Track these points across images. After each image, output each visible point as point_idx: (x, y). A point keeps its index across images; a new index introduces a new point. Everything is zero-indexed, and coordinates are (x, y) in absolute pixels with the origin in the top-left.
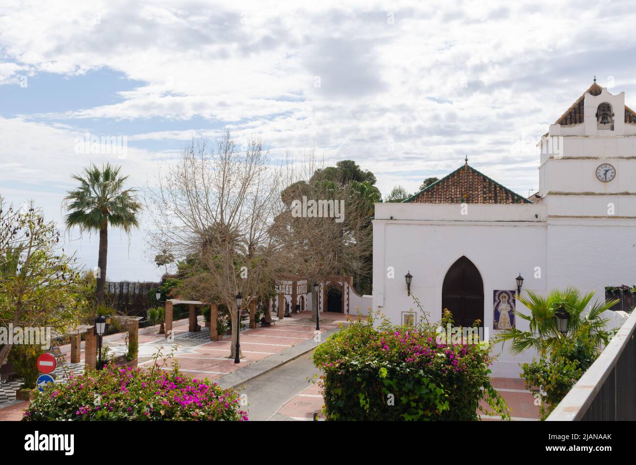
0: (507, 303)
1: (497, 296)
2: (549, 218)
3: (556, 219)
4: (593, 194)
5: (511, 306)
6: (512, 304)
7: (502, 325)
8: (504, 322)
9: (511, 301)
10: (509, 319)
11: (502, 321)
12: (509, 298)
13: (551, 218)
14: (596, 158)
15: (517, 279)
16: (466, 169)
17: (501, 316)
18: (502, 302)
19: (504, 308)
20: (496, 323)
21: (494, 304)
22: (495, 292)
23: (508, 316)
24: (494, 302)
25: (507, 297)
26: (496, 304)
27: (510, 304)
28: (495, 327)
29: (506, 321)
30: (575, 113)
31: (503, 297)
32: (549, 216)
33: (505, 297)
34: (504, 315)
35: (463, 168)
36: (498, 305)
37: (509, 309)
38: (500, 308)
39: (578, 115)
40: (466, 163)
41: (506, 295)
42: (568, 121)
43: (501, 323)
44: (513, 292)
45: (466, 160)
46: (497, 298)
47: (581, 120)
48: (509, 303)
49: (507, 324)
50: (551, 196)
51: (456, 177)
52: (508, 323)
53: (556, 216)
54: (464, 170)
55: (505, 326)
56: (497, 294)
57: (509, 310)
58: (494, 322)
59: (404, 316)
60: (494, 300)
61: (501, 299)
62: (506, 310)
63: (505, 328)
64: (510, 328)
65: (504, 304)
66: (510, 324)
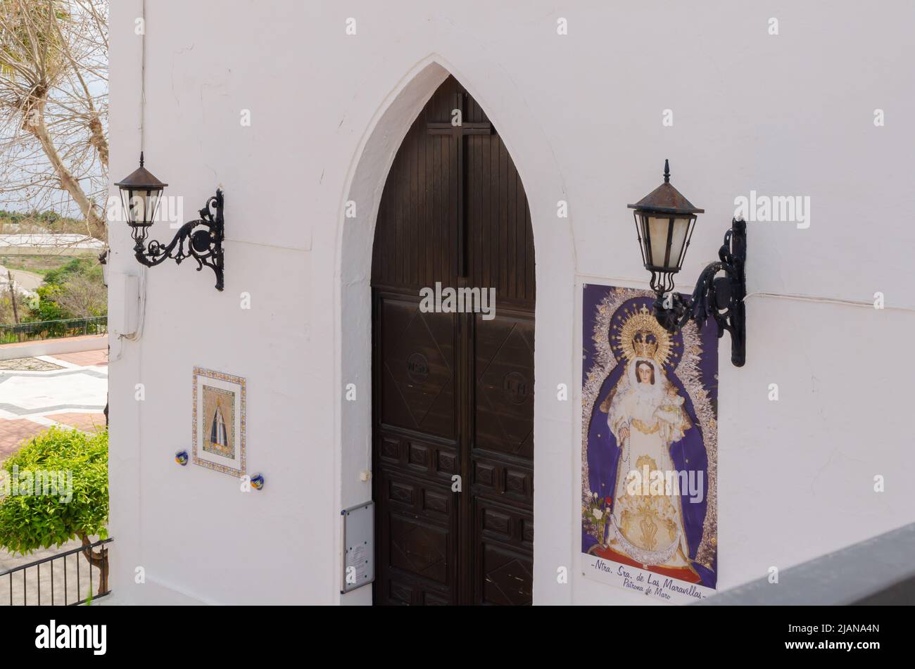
0: (661, 378)
1: (605, 330)
5: (688, 408)
6: (696, 391)
7: (635, 530)
8: (645, 513)
9: (687, 368)
10: (675, 498)
11: (637, 501)
12: (680, 351)
17: (629, 468)
18: (631, 369)
19: (645, 416)
20: (598, 514)
21: (585, 378)
22: (594, 295)
24: (587, 366)
25: (665, 343)
26: (598, 377)
27: (682, 392)
28: (593, 540)
29: (659, 506)
31: (638, 337)
33: (651, 338)
34: (647, 464)
37: (677, 427)
38: (620, 413)
41: (656, 325)
43: (625, 514)
46: (602, 342)
48: (675, 384)
49: (662, 535)
52: (671, 526)
55: (649, 542)
56: (605, 312)
57: (677, 435)
58: (590, 504)
59: (200, 391)
60: (590, 358)
61: (628, 352)
62: (657, 428)
63: (653, 559)
64: (680, 563)
65: (646, 384)
66: (681, 533)
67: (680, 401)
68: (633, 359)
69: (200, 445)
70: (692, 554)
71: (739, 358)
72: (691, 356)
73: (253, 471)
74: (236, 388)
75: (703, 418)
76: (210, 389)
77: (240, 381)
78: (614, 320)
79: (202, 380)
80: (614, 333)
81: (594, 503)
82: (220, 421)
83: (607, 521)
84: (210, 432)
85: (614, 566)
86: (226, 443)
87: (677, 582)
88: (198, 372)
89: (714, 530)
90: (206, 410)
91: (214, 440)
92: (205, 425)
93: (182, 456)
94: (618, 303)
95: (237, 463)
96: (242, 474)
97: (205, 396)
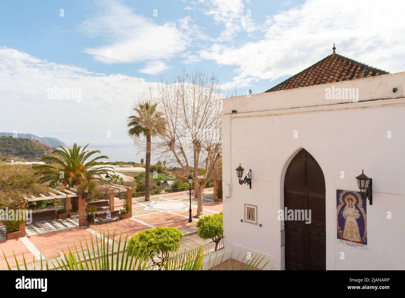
0: (354, 207)
1: (341, 198)
5: (360, 212)
6: (362, 209)
7: (349, 235)
8: (351, 232)
9: (360, 205)
10: (357, 229)
11: (349, 230)
12: (358, 202)
17: (347, 223)
18: (347, 205)
19: (351, 214)
20: (341, 232)
21: (337, 207)
22: (339, 192)
23: (356, 224)
24: (338, 205)
25: (355, 200)
26: (340, 207)
27: (358, 209)
28: (339, 236)
29: (354, 230)
31: (349, 199)
33: (352, 200)
34: (352, 223)
36: (342, 209)
37: (358, 216)
38: (345, 213)
41: (353, 197)
43: (347, 232)
44: (362, 195)
46: (341, 200)
48: (357, 208)
49: (355, 235)
52: (357, 234)
55: (352, 237)
56: (341, 195)
57: (358, 217)
59: (246, 208)
60: (338, 203)
61: (347, 202)
62: (354, 216)
63: (353, 240)
64: (359, 240)
65: (351, 208)
66: (359, 235)
67: (358, 211)
68: (348, 204)
69: (246, 218)
70: (362, 239)
71: (371, 203)
72: (361, 203)
73: (259, 223)
74: (255, 208)
75: (363, 214)
76: (249, 208)
77: (256, 206)
78: (343, 196)
79: (246, 206)
80: (343, 199)
81: (340, 230)
82: (251, 214)
83: (343, 233)
84: (249, 216)
85: (344, 241)
86: (253, 218)
87: (358, 244)
88: (245, 204)
89: (366, 235)
90: (247, 212)
91: (250, 217)
92: (247, 215)
93: (242, 221)
94: (344, 193)
95: (255, 222)
96: (256, 224)
97: (247, 209)
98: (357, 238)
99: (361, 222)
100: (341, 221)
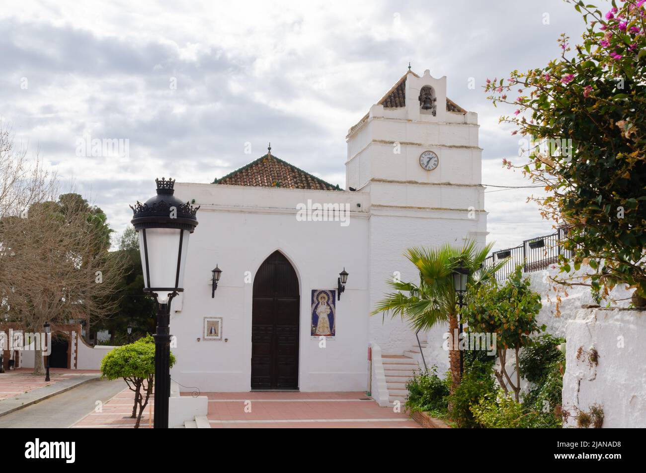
0: (326, 304)
2: (373, 208)
3: (380, 208)
4: (416, 183)
5: (331, 308)
6: (332, 305)
7: (321, 329)
8: (323, 326)
10: (328, 323)
11: (321, 325)
12: (329, 299)
13: (376, 208)
14: (419, 145)
15: (341, 274)
16: (269, 158)
17: (320, 320)
18: (320, 303)
19: (323, 311)
21: (312, 306)
22: (314, 291)
23: (327, 319)
24: (312, 304)
25: (327, 298)
26: (314, 305)
28: (313, 333)
29: (325, 325)
30: (395, 97)
32: (373, 206)
33: (324, 298)
34: (324, 318)
35: (266, 157)
36: (316, 307)
37: (329, 311)
38: (318, 311)
39: (397, 99)
40: (269, 152)
41: (325, 295)
42: (389, 104)
44: (333, 292)
45: (269, 149)
46: (315, 299)
47: (402, 104)
48: (328, 304)
49: (326, 330)
50: (375, 183)
51: (260, 166)
52: (327, 328)
53: (380, 206)
54: (267, 159)
55: (323, 331)
56: (316, 294)
57: (329, 313)
58: (312, 328)
59: (206, 323)
60: (313, 302)
61: (320, 300)
62: (325, 312)
63: (324, 334)
64: (329, 333)
65: (323, 305)
66: (329, 328)
67: (329, 307)
69: (206, 334)
70: (331, 331)
71: (339, 299)
72: (331, 300)
73: (224, 338)
74: (220, 320)
75: (333, 310)
76: (210, 321)
77: (220, 318)
79: (206, 320)
80: (317, 297)
81: (313, 327)
82: (213, 328)
83: (316, 329)
84: (209, 331)
86: (215, 333)
88: (205, 318)
89: (335, 327)
91: (211, 333)
92: (208, 330)
93: (199, 339)
94: (318, 292)
95: (219, 337)
96: (220, 339)
97: (208, 323)
98: (328, 332)
99: (331, 317)
100: (315, 318)
